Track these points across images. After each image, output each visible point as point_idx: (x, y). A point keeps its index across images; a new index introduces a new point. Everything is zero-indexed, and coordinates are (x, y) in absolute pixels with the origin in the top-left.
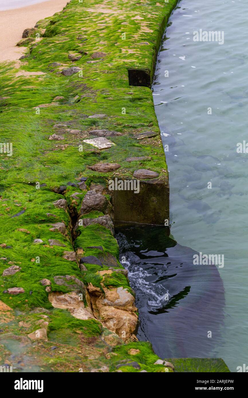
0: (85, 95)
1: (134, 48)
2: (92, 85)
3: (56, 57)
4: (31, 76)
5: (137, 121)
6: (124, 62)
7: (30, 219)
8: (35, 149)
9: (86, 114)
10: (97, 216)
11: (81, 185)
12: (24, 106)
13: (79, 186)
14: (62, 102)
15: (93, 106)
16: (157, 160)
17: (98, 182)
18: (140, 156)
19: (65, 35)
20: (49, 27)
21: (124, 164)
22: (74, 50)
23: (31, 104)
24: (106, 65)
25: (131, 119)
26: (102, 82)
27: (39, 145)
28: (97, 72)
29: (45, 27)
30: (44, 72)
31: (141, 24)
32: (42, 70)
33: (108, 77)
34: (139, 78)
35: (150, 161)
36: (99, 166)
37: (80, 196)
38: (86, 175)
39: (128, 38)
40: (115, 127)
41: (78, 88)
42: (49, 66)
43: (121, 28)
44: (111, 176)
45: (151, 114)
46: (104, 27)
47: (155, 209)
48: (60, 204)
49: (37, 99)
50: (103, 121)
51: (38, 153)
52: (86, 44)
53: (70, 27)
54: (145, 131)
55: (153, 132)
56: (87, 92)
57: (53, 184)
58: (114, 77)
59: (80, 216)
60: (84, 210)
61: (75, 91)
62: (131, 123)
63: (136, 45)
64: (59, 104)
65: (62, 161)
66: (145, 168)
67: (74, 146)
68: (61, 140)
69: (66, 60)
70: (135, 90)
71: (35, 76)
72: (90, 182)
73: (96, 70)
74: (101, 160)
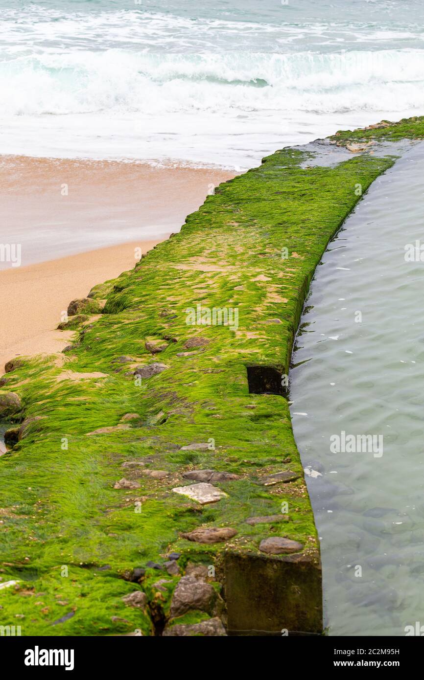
0: (174, 411)
1: (257, 329)
2: (185, 393)
3: (124, 346)
4: (82, 380)
5: (264, 454)
6: (239, 353)
7: (84, 628)
8: (90, 505)
9: (176, 444)
10: (199, 620)
11: (170, 566)
12: (71, 432)
13: (166, 569)
14: (135, 423)
15: (189, 429)
16: (299, 522)
17: (200, 561)
18: (270, 515)
19: (139, 309)
20: (112, 296)
21: (243, 528)
22: (154, 334)
23: (83, 427)
24: (210, 359)
25: (253, 450)
26: (204, 388)
27: (98, 498)
28: (195, 370)
29: (105, 296)
30: (105, 373)
31: (268, 290)
32: (102, 370)
33: (212, 380)
34: (265, 381)
35: (288, 522)
36: (200, 534)
37: (168, 585)
38: (179, 549)
39: (246, 312)
40: (227, 464)
41: (161, 398)
42: (112, 363)
43: (233, 297)
44: (221, 550)
45: (288, 441)
46: (205, 294)
47: (297, 606)
48: (134, 601)
49: (93, 419)
50: (206, 455)
51: (95, 512)
52: (174, 325)
53: (147, 295)
54: (279, 471)
55: (290, 473)
56: (178, 405)
57: (123, 566)
58: (223, 380)
59: (169, 621)
60: (176, 609)
61: (158, 405)
62: (253, 457)
63: (259, 324)
64: (130, 427)
65: (138, 525)
66: (279, 535)
67: (156, 499)
68: (135, 489)
69: (142, 351)
70: (259, 401)
71: (89, 381)
72: (185, 560)
73: (193, 368)
74: (204, 522)
